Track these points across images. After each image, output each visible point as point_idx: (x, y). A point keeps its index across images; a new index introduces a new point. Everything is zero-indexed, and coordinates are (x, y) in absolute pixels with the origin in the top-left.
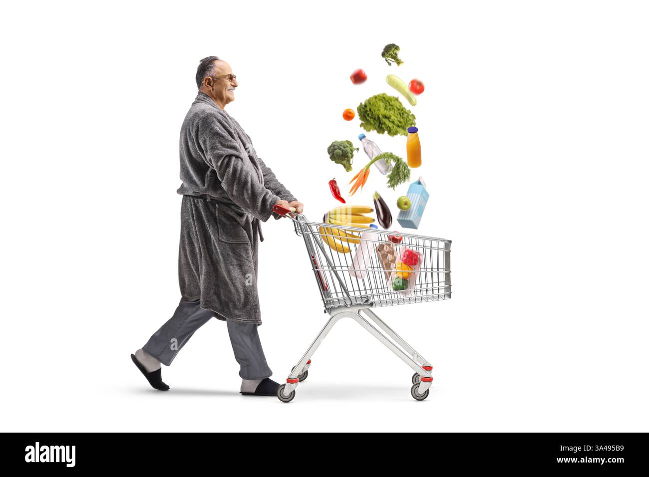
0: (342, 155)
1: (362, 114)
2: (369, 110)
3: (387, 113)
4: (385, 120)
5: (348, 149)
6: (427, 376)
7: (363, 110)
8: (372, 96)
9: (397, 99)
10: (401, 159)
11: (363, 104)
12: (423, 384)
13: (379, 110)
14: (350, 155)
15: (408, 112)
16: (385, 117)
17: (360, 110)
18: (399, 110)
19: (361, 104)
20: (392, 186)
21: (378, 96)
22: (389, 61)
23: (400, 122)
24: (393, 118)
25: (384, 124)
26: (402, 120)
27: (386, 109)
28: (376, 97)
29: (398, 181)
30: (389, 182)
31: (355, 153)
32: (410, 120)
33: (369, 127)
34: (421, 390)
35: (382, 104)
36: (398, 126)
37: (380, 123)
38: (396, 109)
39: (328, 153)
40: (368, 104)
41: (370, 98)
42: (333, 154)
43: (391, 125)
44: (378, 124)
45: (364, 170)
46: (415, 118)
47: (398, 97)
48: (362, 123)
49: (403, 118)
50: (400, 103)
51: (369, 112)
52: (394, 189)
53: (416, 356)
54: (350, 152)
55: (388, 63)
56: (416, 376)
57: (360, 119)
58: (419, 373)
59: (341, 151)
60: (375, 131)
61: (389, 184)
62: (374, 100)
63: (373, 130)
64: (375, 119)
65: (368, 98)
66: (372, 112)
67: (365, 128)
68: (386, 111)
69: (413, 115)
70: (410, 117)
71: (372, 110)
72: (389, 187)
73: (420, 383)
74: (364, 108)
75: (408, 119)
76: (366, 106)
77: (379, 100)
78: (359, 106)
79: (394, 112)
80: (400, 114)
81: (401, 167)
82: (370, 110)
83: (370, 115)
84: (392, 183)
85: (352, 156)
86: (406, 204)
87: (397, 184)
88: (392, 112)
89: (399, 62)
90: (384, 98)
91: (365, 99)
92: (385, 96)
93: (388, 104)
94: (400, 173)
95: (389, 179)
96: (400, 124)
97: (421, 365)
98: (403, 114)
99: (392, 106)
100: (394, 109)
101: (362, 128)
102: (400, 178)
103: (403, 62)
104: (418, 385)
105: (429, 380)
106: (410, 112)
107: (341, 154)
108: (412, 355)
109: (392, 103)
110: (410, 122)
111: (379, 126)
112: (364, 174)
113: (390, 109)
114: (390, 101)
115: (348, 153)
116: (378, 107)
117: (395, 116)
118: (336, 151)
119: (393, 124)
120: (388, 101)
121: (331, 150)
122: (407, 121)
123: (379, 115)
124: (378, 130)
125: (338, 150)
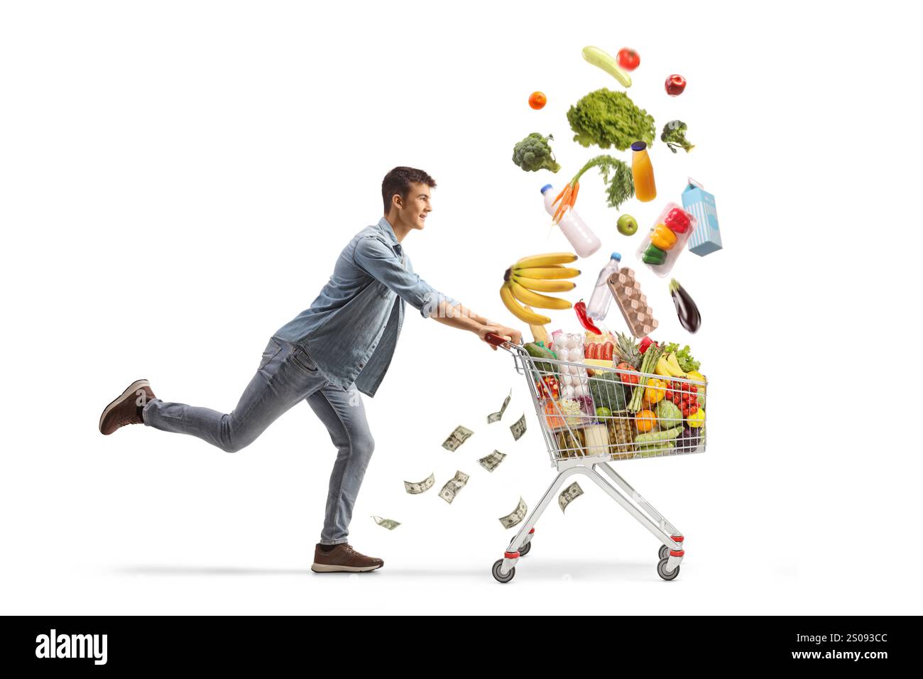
1: (575, 123)
2: (584, 115)
3: (611, 117)
4: (609, 128)
5: (539, 144)
6: (677, 548)
7: (576, 116)
8: (587, 94)
9: (624, 96)
10: (624, 163)
11: (575, 106)
12: (672, 559)
13: (600, 114)
14: (546, 150)
15: (642, 113)
16: (610, 123)
17: (571, 116)
18: (628, 110)
19: (572, 107)
20: (615, 204)
21: (596, 93)
22: (674, 147)
23: (632, 129)
24: (621, 123)
25: (609, 133)
26: (634, 125)
27: (609, 111)
28: (592, 95)
29: (623, 196)
30: (609, 199)
31: (550, 143)
32: (647, 124)
33: (586, 140)
34: (670, 567)
35: (602, 105)
36: (630, 135)
37: (603, 133)
38: (624, 110)
40: (582, 107)
41: (585, 98)
42: (524, 162)
43: (619, 134)
44: (599, 135)
45: (571, 186)
46: (653, 121)
47: (626, 92)
48: (576, 136)
49: (635, 122)
50: (630, 100)
51: (584, 119)
52: (618, 209)
53: (663, 522)
54: (544, 146)
55: (672, 149)
56: (663, 549)
57: (573, 130)
58: (667, 545)
59: (532, 153)
60: (597, 145)
61: (610, 202)
62: (591, 99)
63: (593, 144)
64: (594, 128)
65: (581, 97)
66: (590, 118)
67: (581, 143)
68: (609, 115)
69: (650, 117)
70: (646, 120)
71: (589, 115)
72: (610, 206)
73: (668, 559)
74: (577, 114)
75: (643, 123)
76: (579, 110)
77: (599, 98)
78: (570, 111)
79: (622, 115)
80: (631, 116)
81: (625, 175)
82: (586, 115)
83: (587, 123)
84: (614, 200)
85: (549, 149)
86: (630, 225)
87: (621, 201)
88: (619, 115)
89: (687, 147)
90: (605, 95)
91: (577, 100)
92: (606, 92)
93: (612, 104)
94: (625, 184)
95: (608, 195)
96: (632, 132)
97: (670, 535)
98: (635, 116)
99: (617, 105)
100: (622, 111)
101: (577, 142)
102: (625, 192)
103: (693, 146)
105: (680, 553)
106: (646, 113)
107: (534, 156)
108: (659, 522)
109: (618, 102)
110: (647, 128)
111: (601, 138)
112: (571, 190)
113: (615, 111)
114: (614, 99)
115: (541, 149)
116: (598, 109)
117: (624, 121)
118: (525, 155)
119: (621, 133)
120: (611, 99)
121: (519, 160)
122: (642, 126)
123: (600, 121)
124: (601, 143)
125: (527, 154)
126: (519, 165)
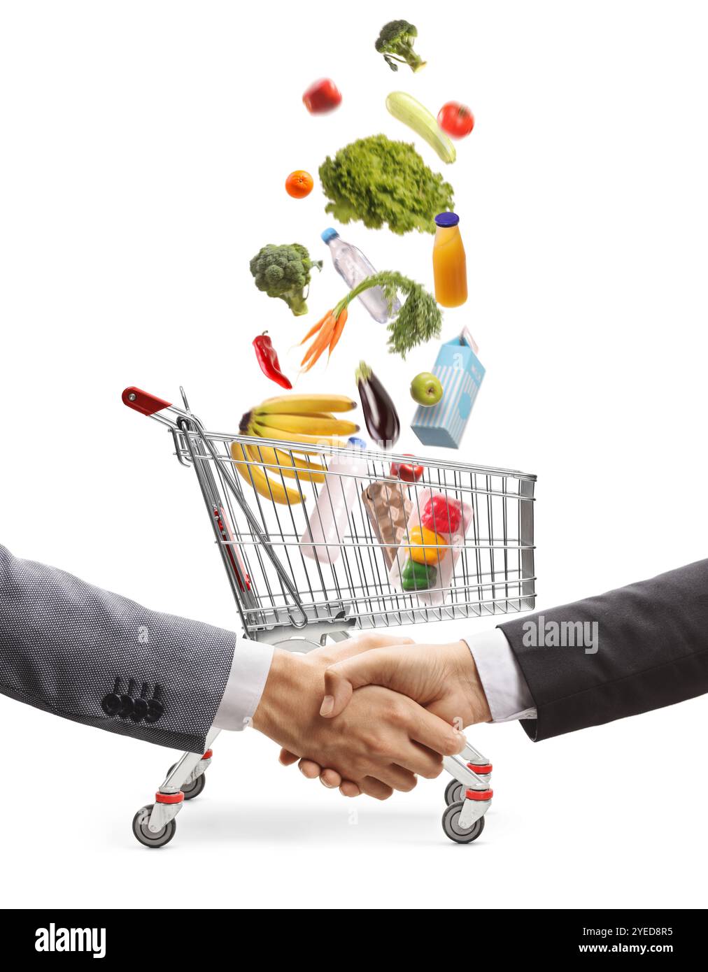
0: (283, 278)
1: (331, 183)
2: (345, 173)
3: (388, 180)
4: (382, 197)
5: (298, 265)
6: (479, 786)
7: (333, 173)
8: (352, 141)
9: (411, 149)
10: (420, 286)
11: (333, 159)
12: (469, 805)
13: (370, 173)
14: (303, 278)
15: (436, 179)
16: (384, 189)
17: (326, 174)
18: (415, 172)
19: (328, 159)
20: (401, 348)
21: (368, 140)
22: (394, 61)
23: (418, 201)
24: (401, 192)
25: (382, 205)
26: (421, 196)
27: (385, 171)
28: (361, 144)
29: (413, 337)
30: (392, 340)
31: (313, 272)
32: (441, 196)
33: (345, 212)
34: (466, 820)
35: (375, 160)
36: (413, 211)
37: (372, 204)
38: (408, 171)
39: (250, 274)
40: (344, 160)
41: (349, 146)
42: (263, 276)
43: (396, 208)
44: (366, 207)
45: (335, 313)
46: (452, 192)
47: (413, 144)
48: (330, 205)
49: (424, 191)
50: (419, 157)
51: (345, 179)
52: (403, 356)
54: (303, 270)
55: (391, 64)
56: (454, 787)
57: (325, 194)
58: (461, 781)
59: (280, 269)
60: (361, 223)
61: (393, 345)
62: (358, 150)
63: (355, 220)
64: (359, 194)
65: (343, 146)
66: (354, 179)
67: (336, 216)
68: (385, 177)
69: (447, 186)
70: (441, 190)
71: (354, 173)
72: (392, 351)
73: (462, 804)
74: (334, 170)
75: (436, 195)
76: (338, 164)
77: (370, 150)
78: (324, 165)
79: (405, 179)
80: (418, 182)
81: (420, 306)
82: (349, 173)
83: (349, 186)
84: (400, 342)
85: (308, 280)
86: (431, 390)
87: (410, 345)
88: (399, 178)
89: (414, 63)
90: (380, 145)
91: (338, 150)
92: (383, 142)
93: (390, 161)
94: (419, 320)
95: (391, 333)
96: (417, 207)
97: (466, 763)
98: (424, 183)
99: (398, 163)
100: (404, 172)
101: (331, 215)
102: (418, 332)
103: (424, 63)
104: (458, 809)
105: (484, 796)
106: (442, 179)
107: (281, 275)
109: (400, 157)
110: (442, 202)
111: (369, 211)
112: (334, 321)
113: (395, 172)
114: (394, 154)
115: (297, 272)
116: (367, 167)
117: (406, 188)
118: (270, 268)
119: (401, 206)
120: (389, 153)
121: (258, 267)
122: (433, 200)
123: (370, 184)
124: (368, 218)
125: (274, 267)
126: (254, 276)
